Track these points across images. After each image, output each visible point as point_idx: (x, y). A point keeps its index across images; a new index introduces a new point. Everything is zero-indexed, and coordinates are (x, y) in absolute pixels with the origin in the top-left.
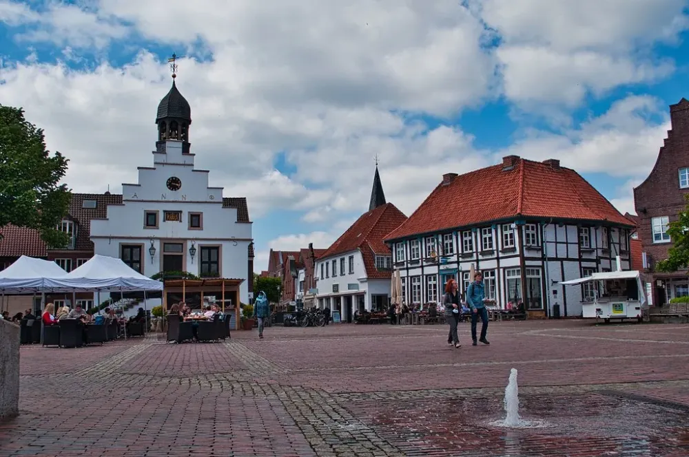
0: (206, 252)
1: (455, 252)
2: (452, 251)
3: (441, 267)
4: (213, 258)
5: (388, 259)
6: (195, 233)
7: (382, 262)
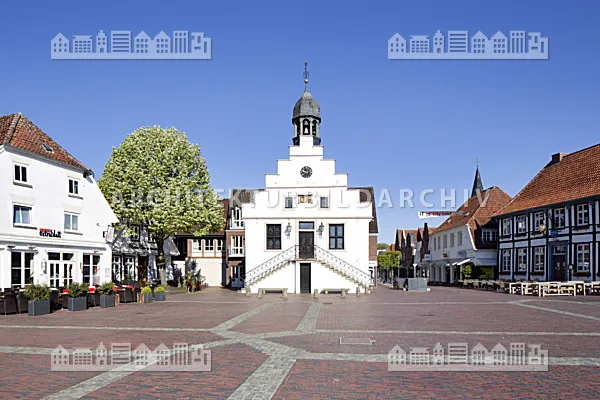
0: (333, 228)
1: (567, 224)
2: (563, 224)
3: (550, 240)
4: (340, 234)
5: (493, 233)
6: (324, 213)
7: (489, 236)
